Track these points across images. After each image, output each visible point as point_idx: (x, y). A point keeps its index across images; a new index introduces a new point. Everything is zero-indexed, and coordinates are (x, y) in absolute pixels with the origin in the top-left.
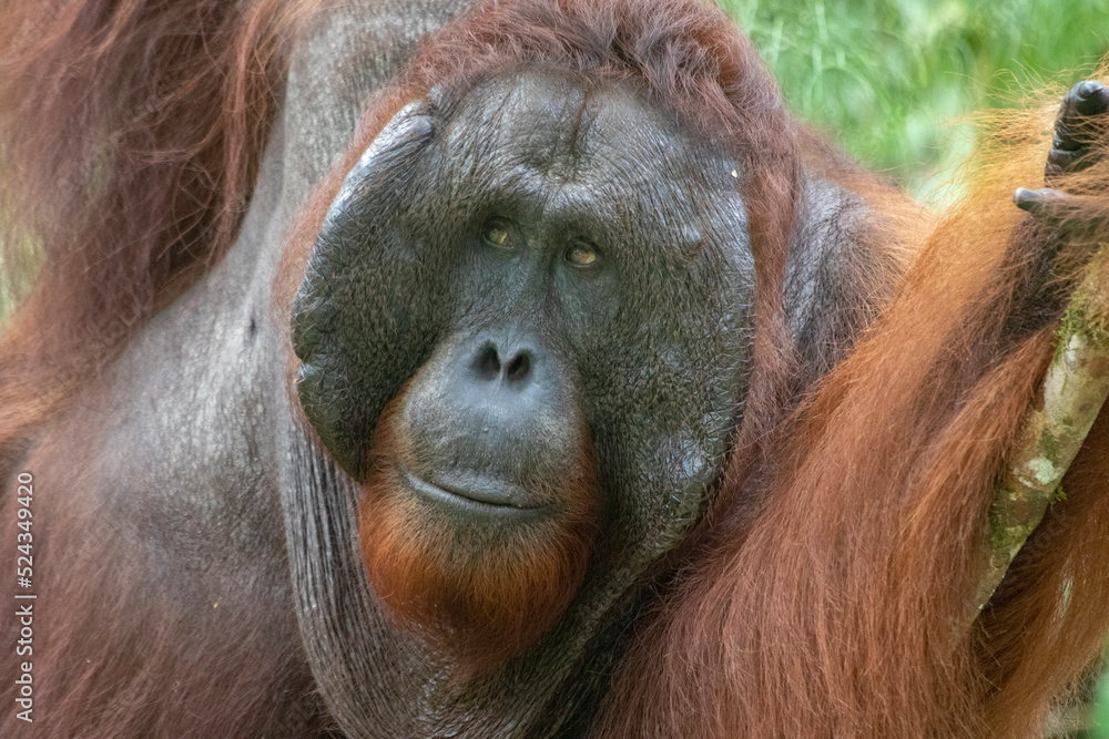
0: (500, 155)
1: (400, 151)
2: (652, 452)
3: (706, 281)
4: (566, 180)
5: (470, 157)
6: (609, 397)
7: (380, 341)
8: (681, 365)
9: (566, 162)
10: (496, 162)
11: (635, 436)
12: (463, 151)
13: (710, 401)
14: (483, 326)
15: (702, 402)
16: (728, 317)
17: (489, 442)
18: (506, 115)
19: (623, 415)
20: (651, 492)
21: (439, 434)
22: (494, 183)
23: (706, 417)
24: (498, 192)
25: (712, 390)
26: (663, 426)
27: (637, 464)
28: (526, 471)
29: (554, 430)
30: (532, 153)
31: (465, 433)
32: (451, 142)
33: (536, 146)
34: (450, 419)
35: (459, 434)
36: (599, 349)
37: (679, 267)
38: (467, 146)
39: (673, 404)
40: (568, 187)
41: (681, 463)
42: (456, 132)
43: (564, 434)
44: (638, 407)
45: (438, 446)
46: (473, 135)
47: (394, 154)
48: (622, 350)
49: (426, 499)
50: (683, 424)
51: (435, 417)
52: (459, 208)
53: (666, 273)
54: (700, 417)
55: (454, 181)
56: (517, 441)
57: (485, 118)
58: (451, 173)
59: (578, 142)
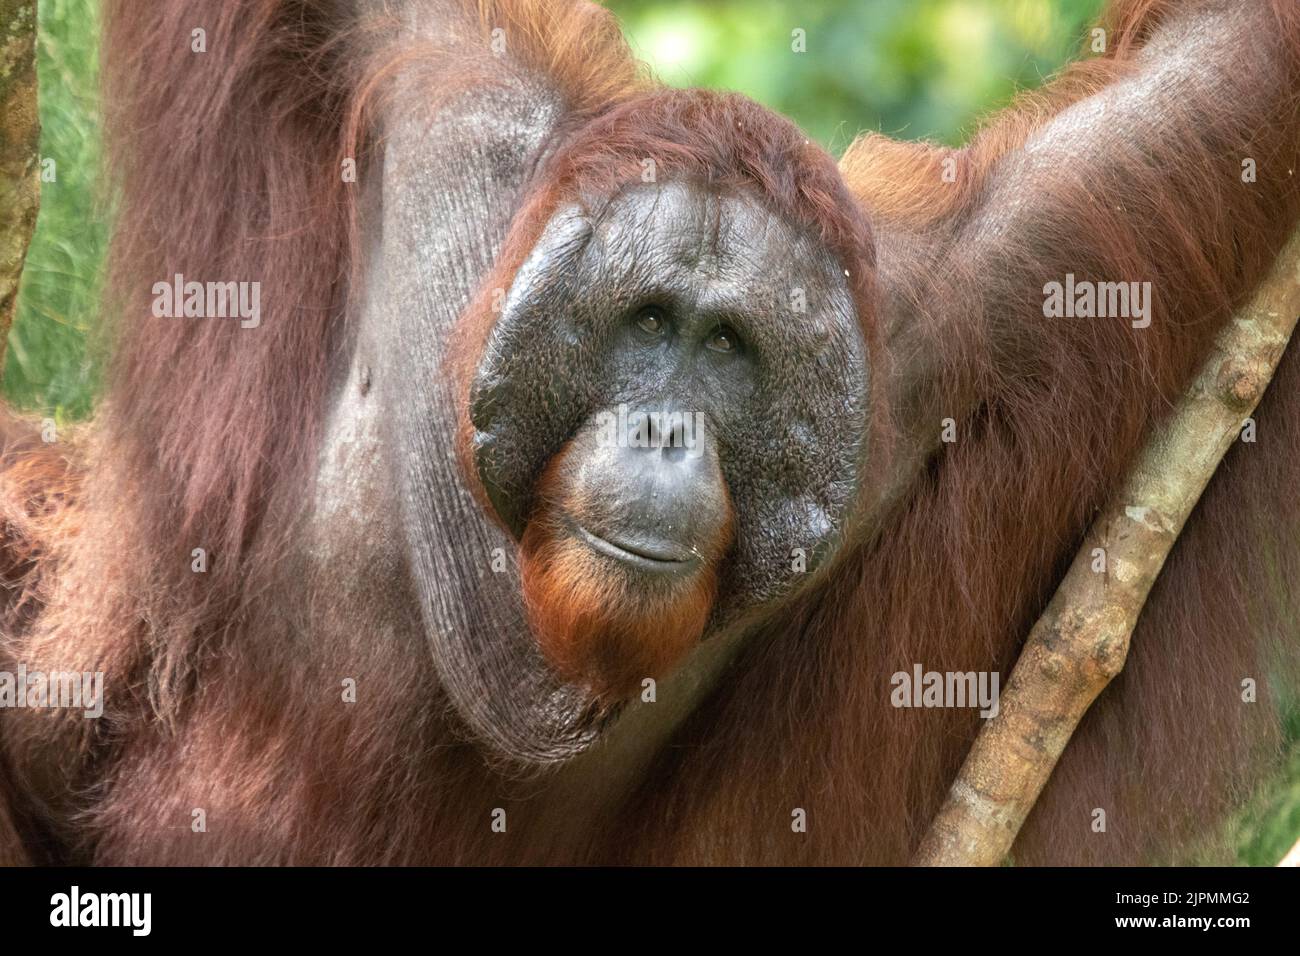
0: (657, 254)
1: (567, 249)
2: (773, 513)
3: (832, 367)
4: (710, 277)
5: (629, 254)
6: (738, 463)
7: (543, 412)
8: (809, 439)
9: (710, 261)
10: (654, 260)
11: (759, 498)
12: (621, 250)
13: (835, 472)
14: (641, 403)
15: (827, 472)
16: (854, 399)
17: (659, 507)
18: (658, 219)
19: (749, 479)
20: (772, 547)
21: (614, 497)
22: (654, 279)
23: (832, 485)
24: (658, 289)
25: (838, 462)
26: (785, 490)
27: (759, 522)
28: (690, 530)
29: (709, 493)
30: (683, 253)
31: (637, 497)
32: (610, 242)
33: (686, 246)
34: (623, 485)
35: (632, 498)
36: (735, 423)
37: (810, 354)
38: (625, 245)
39: (799, 472)
40: (715, 284)
41: (806, 524)
42: (612, 233)
43: (715, 496)
44: (764, 473)
45: (613, 508)
46: (630, 236)
47: (563, 251)
48: (754, 424)
49: (600, 553)
50: (807, 490)
51: (608, 483)
52: (620, 299)
53: (800, 359)
54: (825, 485)
55: (615, 275)
56: (682, 504)
57: (639, 222)
58: (612, 269)
59: (719, 244)
